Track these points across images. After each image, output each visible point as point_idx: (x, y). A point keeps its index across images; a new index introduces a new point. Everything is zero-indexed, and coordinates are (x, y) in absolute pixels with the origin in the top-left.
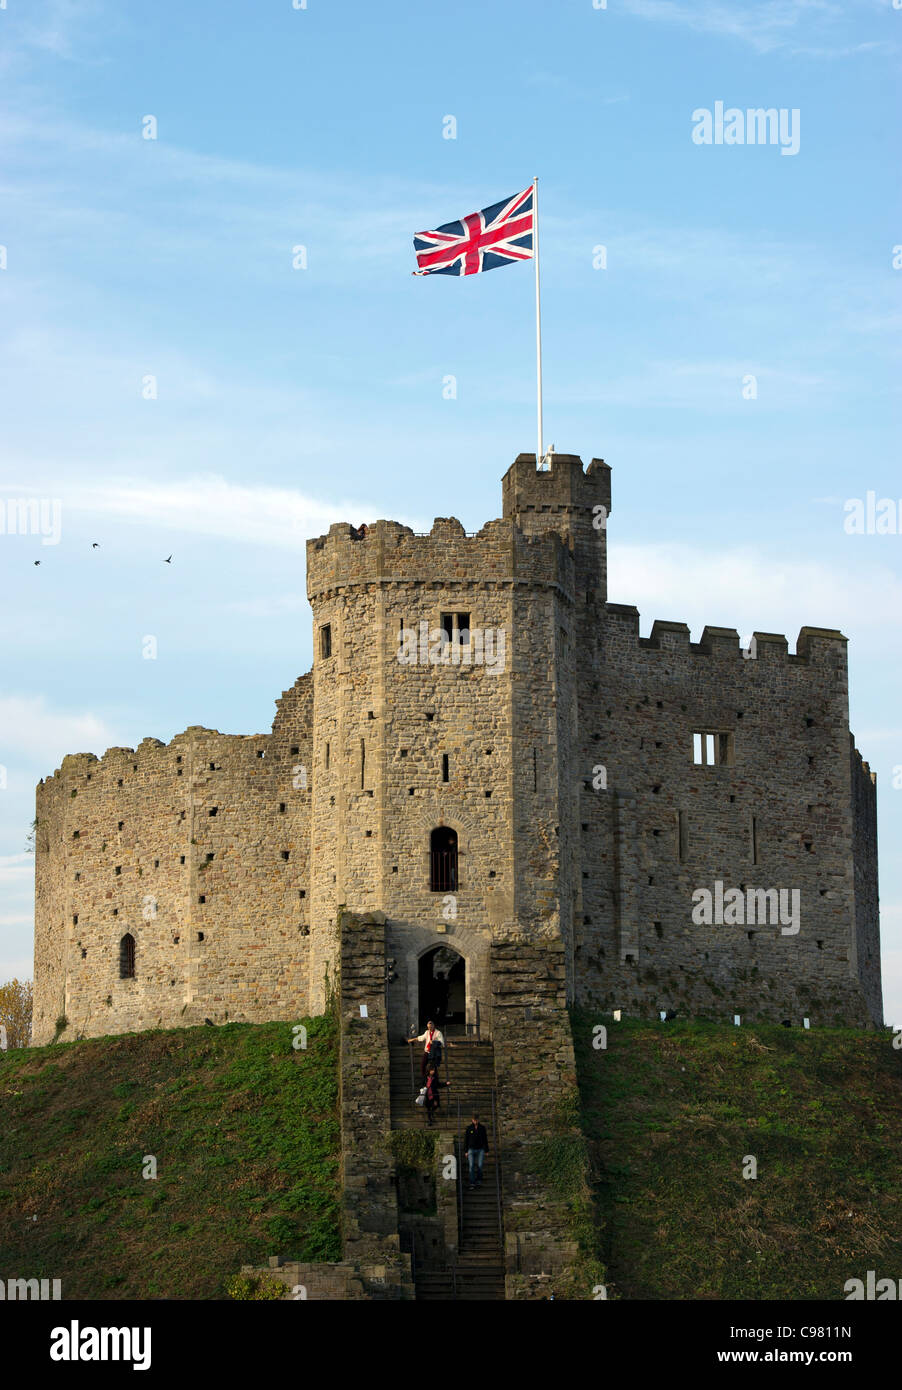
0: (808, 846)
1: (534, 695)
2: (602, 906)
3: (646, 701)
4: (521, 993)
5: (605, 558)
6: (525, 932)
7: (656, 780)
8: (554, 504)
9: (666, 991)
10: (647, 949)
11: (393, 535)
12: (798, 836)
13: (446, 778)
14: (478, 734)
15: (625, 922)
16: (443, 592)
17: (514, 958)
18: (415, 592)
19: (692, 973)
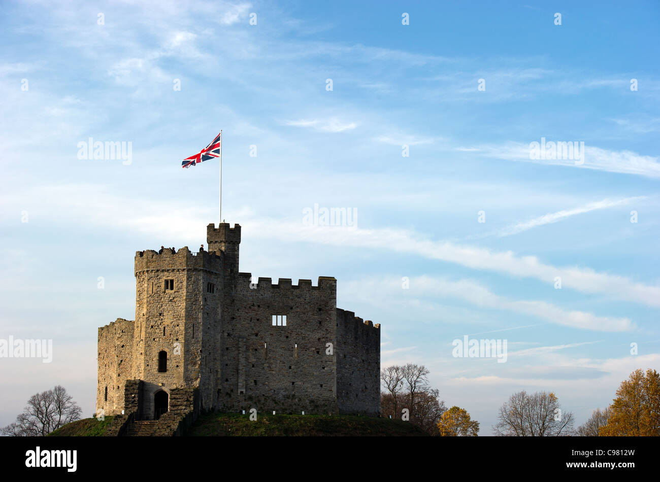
0: (318, 352)
1: (194, 306)
2: (233, 375)
3: (253, 305)
4: (179, 406)
5: (238, 257)
6: (187, 385)
7: (256, 332)
8: (219, 240)
9: (255, 403)
10: (250, 389)
11: (151, 254)
12: (314, 349)
13: (164, 335)
14: (175, 320)
15: (240, 380)
16: (166, 273)
17: (177, 394)
18: (157, 273)
19: (268, 397)
